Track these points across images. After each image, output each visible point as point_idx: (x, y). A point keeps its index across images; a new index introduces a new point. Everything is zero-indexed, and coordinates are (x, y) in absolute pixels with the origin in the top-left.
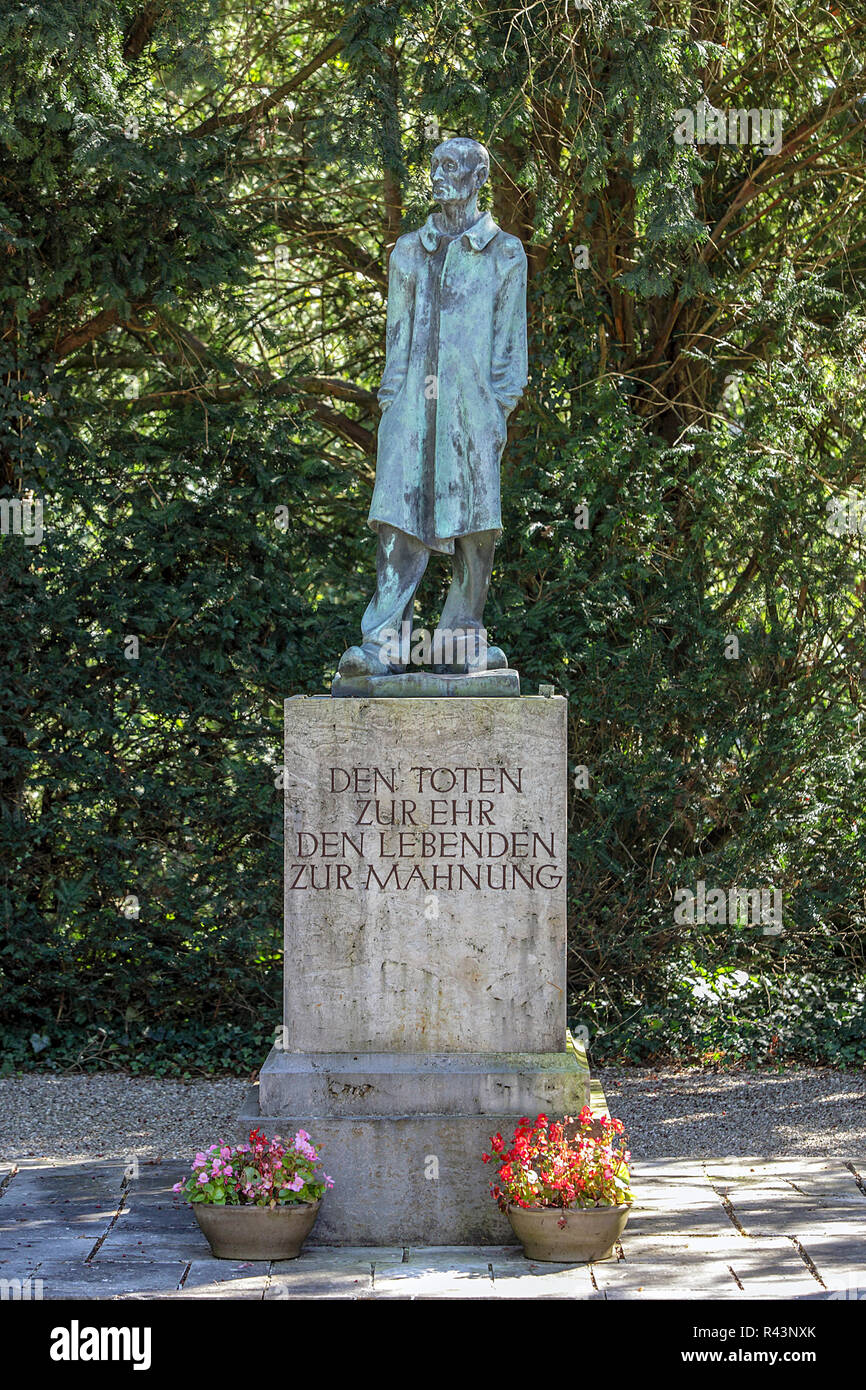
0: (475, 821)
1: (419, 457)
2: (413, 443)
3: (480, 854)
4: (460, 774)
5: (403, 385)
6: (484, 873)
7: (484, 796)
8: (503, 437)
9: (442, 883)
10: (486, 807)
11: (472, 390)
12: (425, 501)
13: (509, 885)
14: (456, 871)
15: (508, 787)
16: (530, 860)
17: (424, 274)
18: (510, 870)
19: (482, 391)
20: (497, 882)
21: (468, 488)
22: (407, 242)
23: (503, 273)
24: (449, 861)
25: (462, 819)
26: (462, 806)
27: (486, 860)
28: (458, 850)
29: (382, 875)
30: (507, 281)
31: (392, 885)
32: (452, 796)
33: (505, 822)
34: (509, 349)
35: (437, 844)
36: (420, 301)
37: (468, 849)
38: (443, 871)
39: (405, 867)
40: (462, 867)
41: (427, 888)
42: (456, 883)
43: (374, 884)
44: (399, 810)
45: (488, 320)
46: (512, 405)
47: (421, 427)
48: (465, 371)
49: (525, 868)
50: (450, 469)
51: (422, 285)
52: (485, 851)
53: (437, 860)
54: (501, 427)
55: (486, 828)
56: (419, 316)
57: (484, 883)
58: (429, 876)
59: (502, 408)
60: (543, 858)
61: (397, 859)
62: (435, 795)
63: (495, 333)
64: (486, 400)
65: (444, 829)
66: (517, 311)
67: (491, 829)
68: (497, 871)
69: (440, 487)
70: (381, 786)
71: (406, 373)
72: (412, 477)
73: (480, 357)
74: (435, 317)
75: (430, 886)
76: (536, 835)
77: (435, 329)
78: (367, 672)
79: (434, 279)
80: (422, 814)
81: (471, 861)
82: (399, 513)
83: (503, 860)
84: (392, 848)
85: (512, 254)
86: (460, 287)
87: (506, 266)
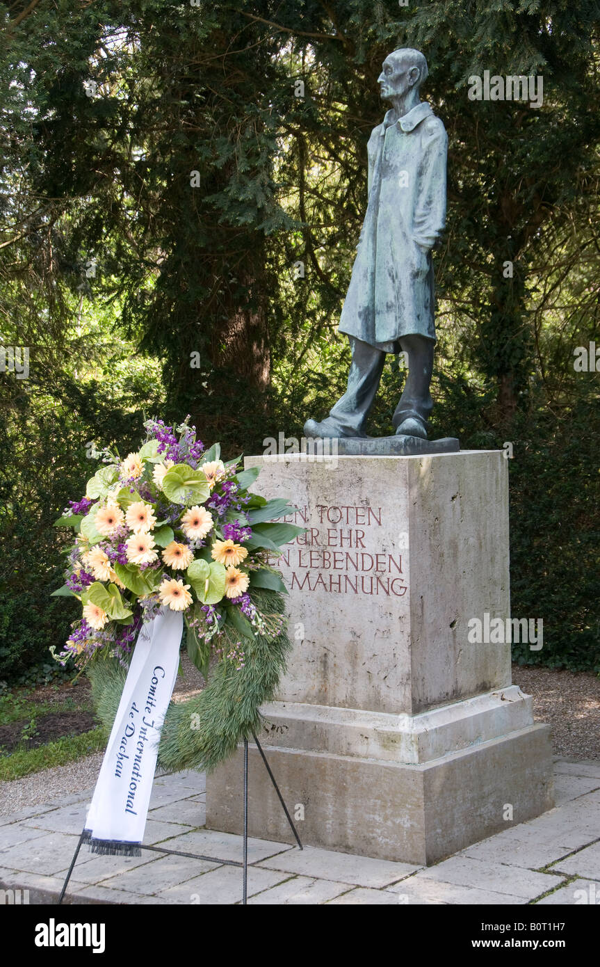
0: (354, 544)
2: (365, 276)
3: (357, 568)
4: (344, 511)
6: (360, 583)
7: (359, 527)
9: (335, 587)
10: (360, 535)
11: (398, 235)
12: (370, 318)
13: (374, 592)
14: (343, 579)
15: (373, 521)
16: (387, 574)
18: (375, 580)
19: (404, 235)
20: (367, 590)
21: (396, 306)
23: (424, 146)
24: (340, 572)
25: (346, 543)
26: (345, 534)
27: (361, 573)
29: (301, 579)
30: (428, 152)
31: (306, 587)
32: (339, 527)
33: (371, 547)
34: (430, 203)
35: (332, 560)
36: (374, 173)
37: (350, 564)
38: (335, 579)
39: (314, 576)
40: (346, 576)
41: (326, 590)
42: (343, 588)
43: (296, 586)
44: (309, 535)
47: (370, 264)
48: (394, 222)
49: (384, 579)
50: (385, 292)
51: (377, 162)
52: (360, 567)
53: (331, 571)
55: (360, 550)
56: (373, 183)
57: (360, 589)
58: (327, 582)
60: (394, 573)
61: (309, 569)
62: (331, 526)
63: (418, 192)
64: (407, 241)
65: (336, 549)
66: (435, 175)
67: (364, 551)
68: (367, 582)
69: (379, 306)
70: (299, 517)
72: (364, 299)
73: (405, 210)
74: (380, 182)
75: (329, 589)
76: (390, 556)
77: (379, 193)
79: (381, 156)
80: (323, 538)
81: (352, 573)
82: (355, 325)
83: (371, 573)
84: (306, 561)
85: (431, 132)
86: (396, 161)
87: (427, 141)
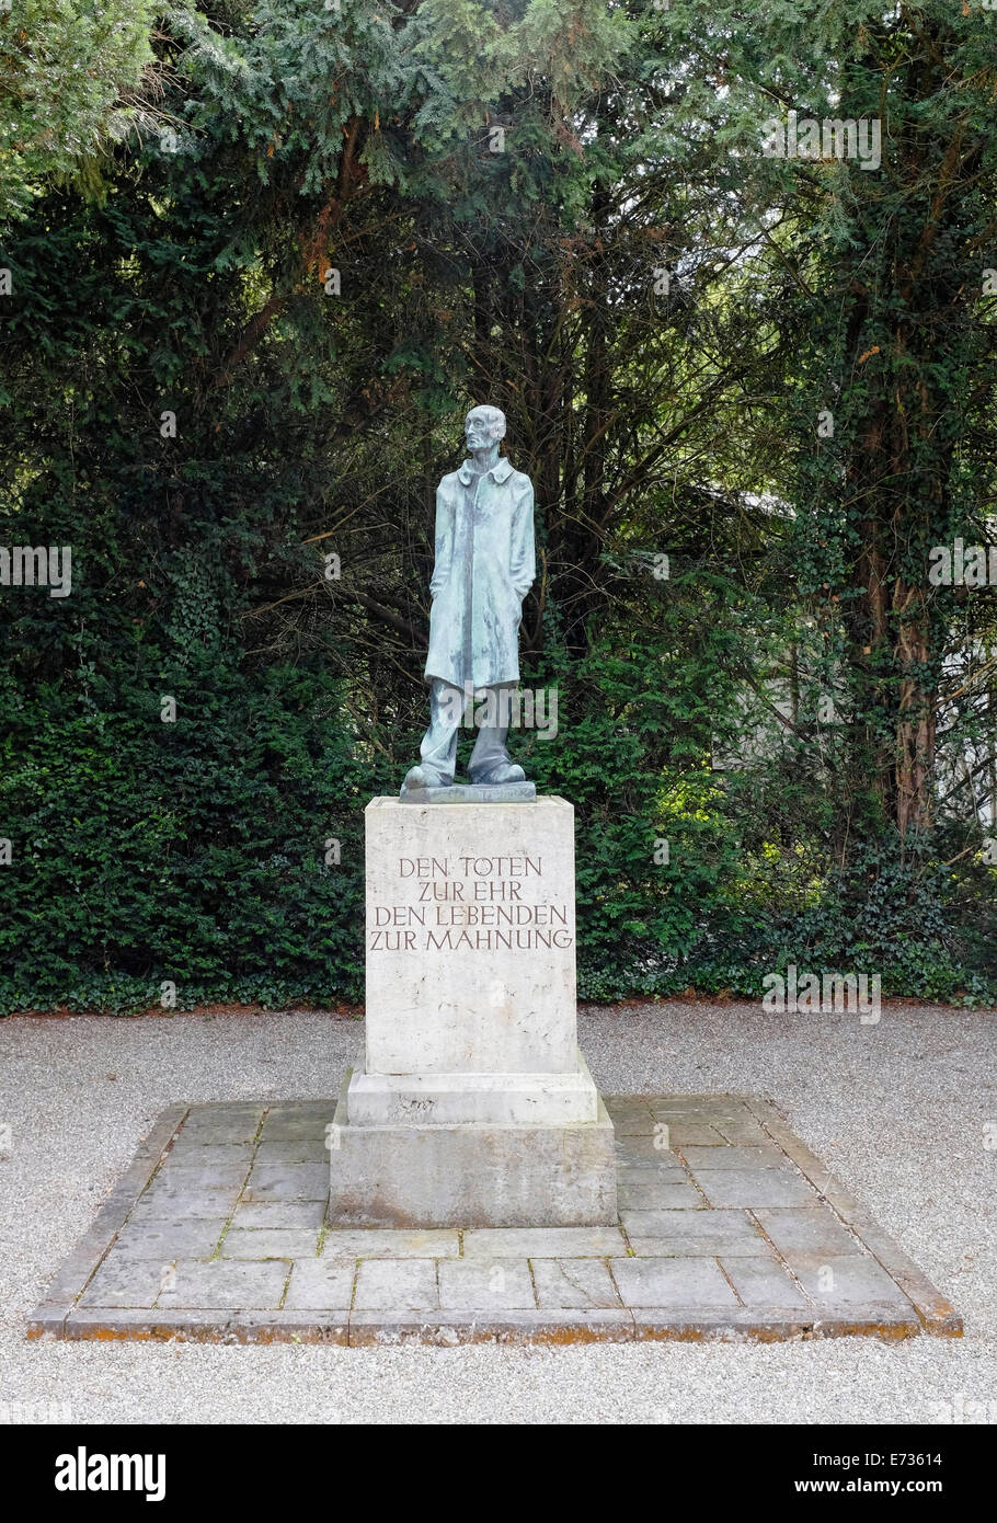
0: (507, 897)
1: (460, 630)
2: (456, 620)
3: (511, 922)
4: (496, 862)
5: (448, 578)
6: (514, 936)
7: (513, 879)
8: (520, 614)
9: (483, 944)
10: (515, 887)
11: (497, 581)
12: (465, 662)
13: (532, 945)
14: (493, 935)
15: (531, 872)
16: (548, 926)
17: (461, 502)
18: (533, 934)
19: (504, 582)
20: (524, 942)
21: (494, 651)
22: (449, 478)
23: (518, 499)
24: (489, 927)
25: (498, 896)
26: (497, 887)
27: (516, 927)
28: (495, 919)
29: (438, 939)
30: (521, 505)
31: (446, 946)
32: (488, 879)
33: (529, 898)
34: (522, 553)
35: (479, 915)
36: (459, 520)
37: (503, 918)
38: (484, 935)
39: (456, 933)
40: (498, 932)
41: (472, 948)
42: (493, 944)
43: (432, 945)
44: (451, 890)
45: (508, 532)
46: (526, 591)
47: (461, 609)
48: (492, 569)
49: (545, 933)
50: (481, 637)
51: (461, 507)
52: (515, 920)
53: (479, 926)
54: (518, 608)
55: (515, 902)
56: (459, 530)
57: (514, 945)
58: (473, 939)
59: (519, 594)
60: (558, 924)
61: (450, 926)
62: (478, 878)
63: (512, 541)
64: (508, 589)
65: (485, 904)
66: (527, 527)
67: (519, 903)
68: (524, 936)
69: (475, 650)
70: (437, 872)
71: (450, 570)
72: (456, 644)
73: (503, 558)
74: (471, 531)
75: (475, 946)
76: (553, 908)
77: (470, 539)
78: (425, 785)
79: (469, 504)
80: (468, 893)
81: (505, 928)
82: (447, 670)
83: (529, 926)
84: (447, 918)
85: (523, 486)
86: (487, 509)
87: (519, 494)
